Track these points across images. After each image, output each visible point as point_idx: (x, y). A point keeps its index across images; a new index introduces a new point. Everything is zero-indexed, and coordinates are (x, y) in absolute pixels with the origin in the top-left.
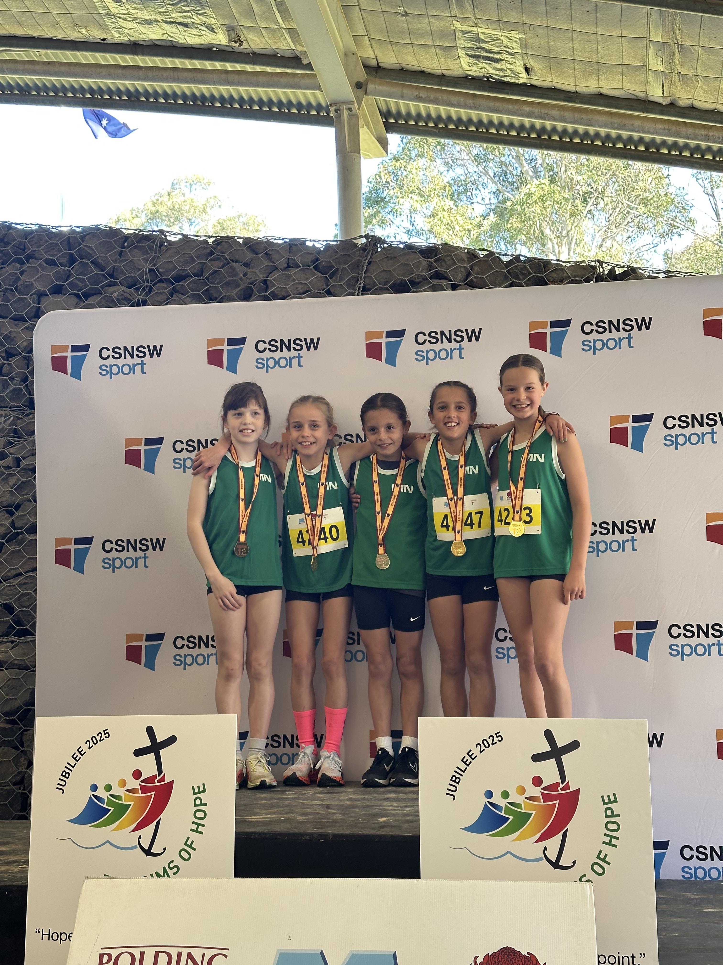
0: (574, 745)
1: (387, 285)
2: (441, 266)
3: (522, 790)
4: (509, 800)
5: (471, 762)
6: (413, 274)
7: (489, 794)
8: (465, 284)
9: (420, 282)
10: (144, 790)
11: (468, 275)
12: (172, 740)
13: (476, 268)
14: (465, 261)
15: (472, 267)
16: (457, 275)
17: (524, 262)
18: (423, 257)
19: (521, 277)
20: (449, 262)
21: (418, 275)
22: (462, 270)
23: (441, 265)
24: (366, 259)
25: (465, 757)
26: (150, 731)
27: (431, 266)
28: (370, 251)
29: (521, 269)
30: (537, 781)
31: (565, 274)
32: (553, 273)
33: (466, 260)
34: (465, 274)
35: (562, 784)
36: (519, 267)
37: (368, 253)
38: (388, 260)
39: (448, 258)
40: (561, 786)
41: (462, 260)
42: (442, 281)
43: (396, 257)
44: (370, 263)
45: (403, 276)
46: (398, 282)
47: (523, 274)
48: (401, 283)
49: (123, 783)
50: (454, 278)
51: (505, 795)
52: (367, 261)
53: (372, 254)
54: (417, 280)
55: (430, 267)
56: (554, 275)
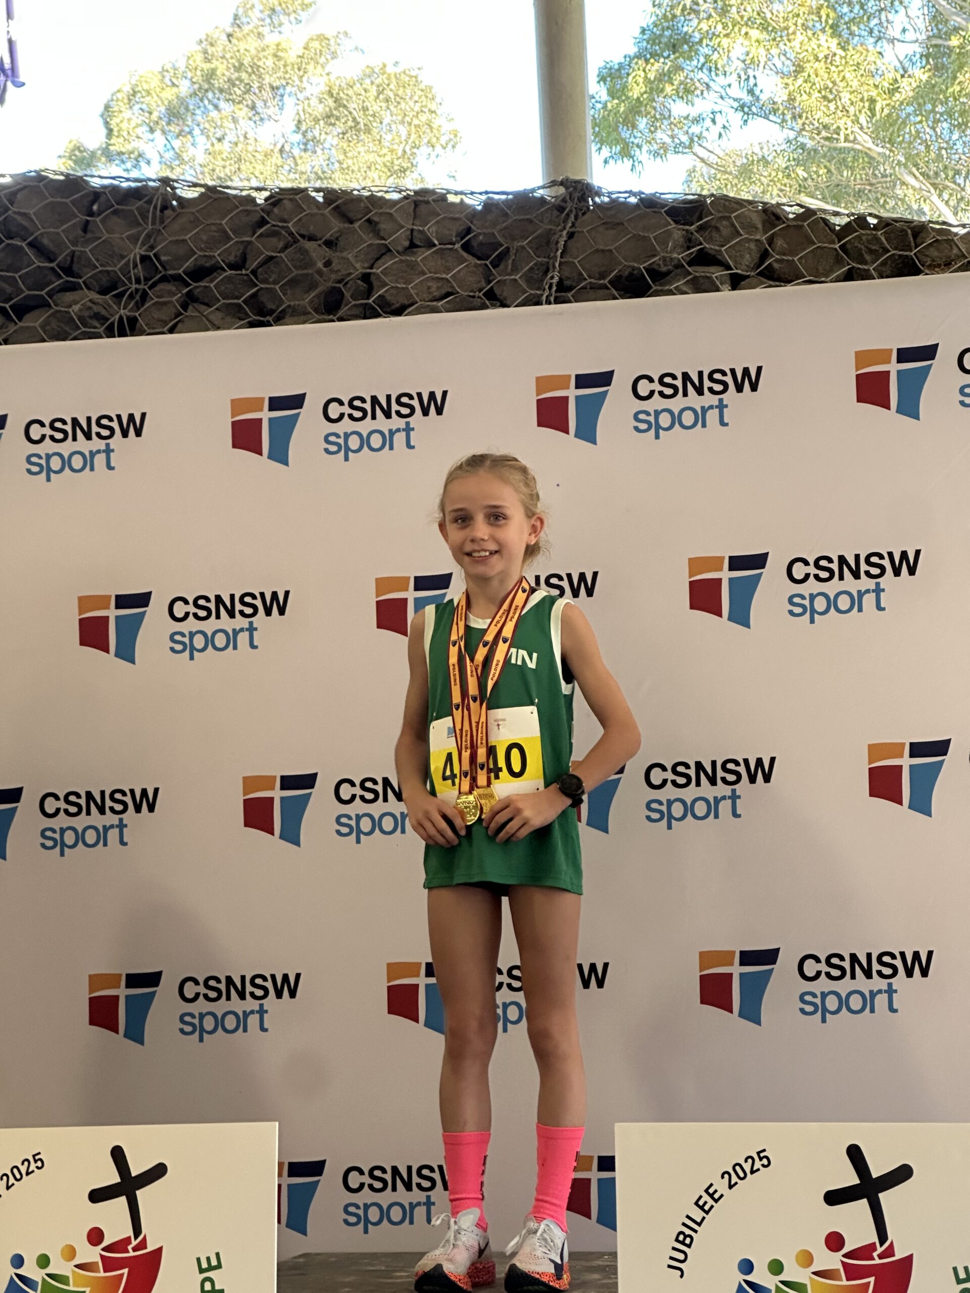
0: (903, 1174)
1: (604, 278)
2: (710, 240)
3: (806, 1258)
4: (783, 1277)
5: (712, 1207)
6: (654, 256)
7: (747, 1266)
8: (757, 274)
9: (669, 273)
10: (108, 1264)
11: (765, 255)
12: (159, 1171)
13: (780, 243)
14: (757, 229)
15: (771, 241)
16: (742, 256)
17: (876, 227)
18: (676, 222)
19: (868, 257)
20: (725, 232)
21: (664, 259)
22: (752, 246)
23: (711, 238)
24: (564, 228)
25: (701, 1197)
26: (118, 1154)
27: (690, 240)
28: (571, 211)
29: (868, 241)
30: (835, 1241)
31: (955, 251)
32: (931, 249)
33: (760, 226)
34: (756, 256)
35: (881, 1245)
36: (864, 238)
37: (568, 215)
38: (607, 229)
39: (724, 223)
40: (880, 1250)
41: (750, 227)
42: (712, 269)
43: (622, 224)
44: (571, 236)
45: (635, 261)
46: (627, 273)
47: (871, 251)
48: (631, 274)
49: (70, 1252)
50: (735, 262)
51: (776, 1267)
52: (565, 233)
53: (576, 217)
54: (664, 269)
55: (689, 242)
56: (933, 252)
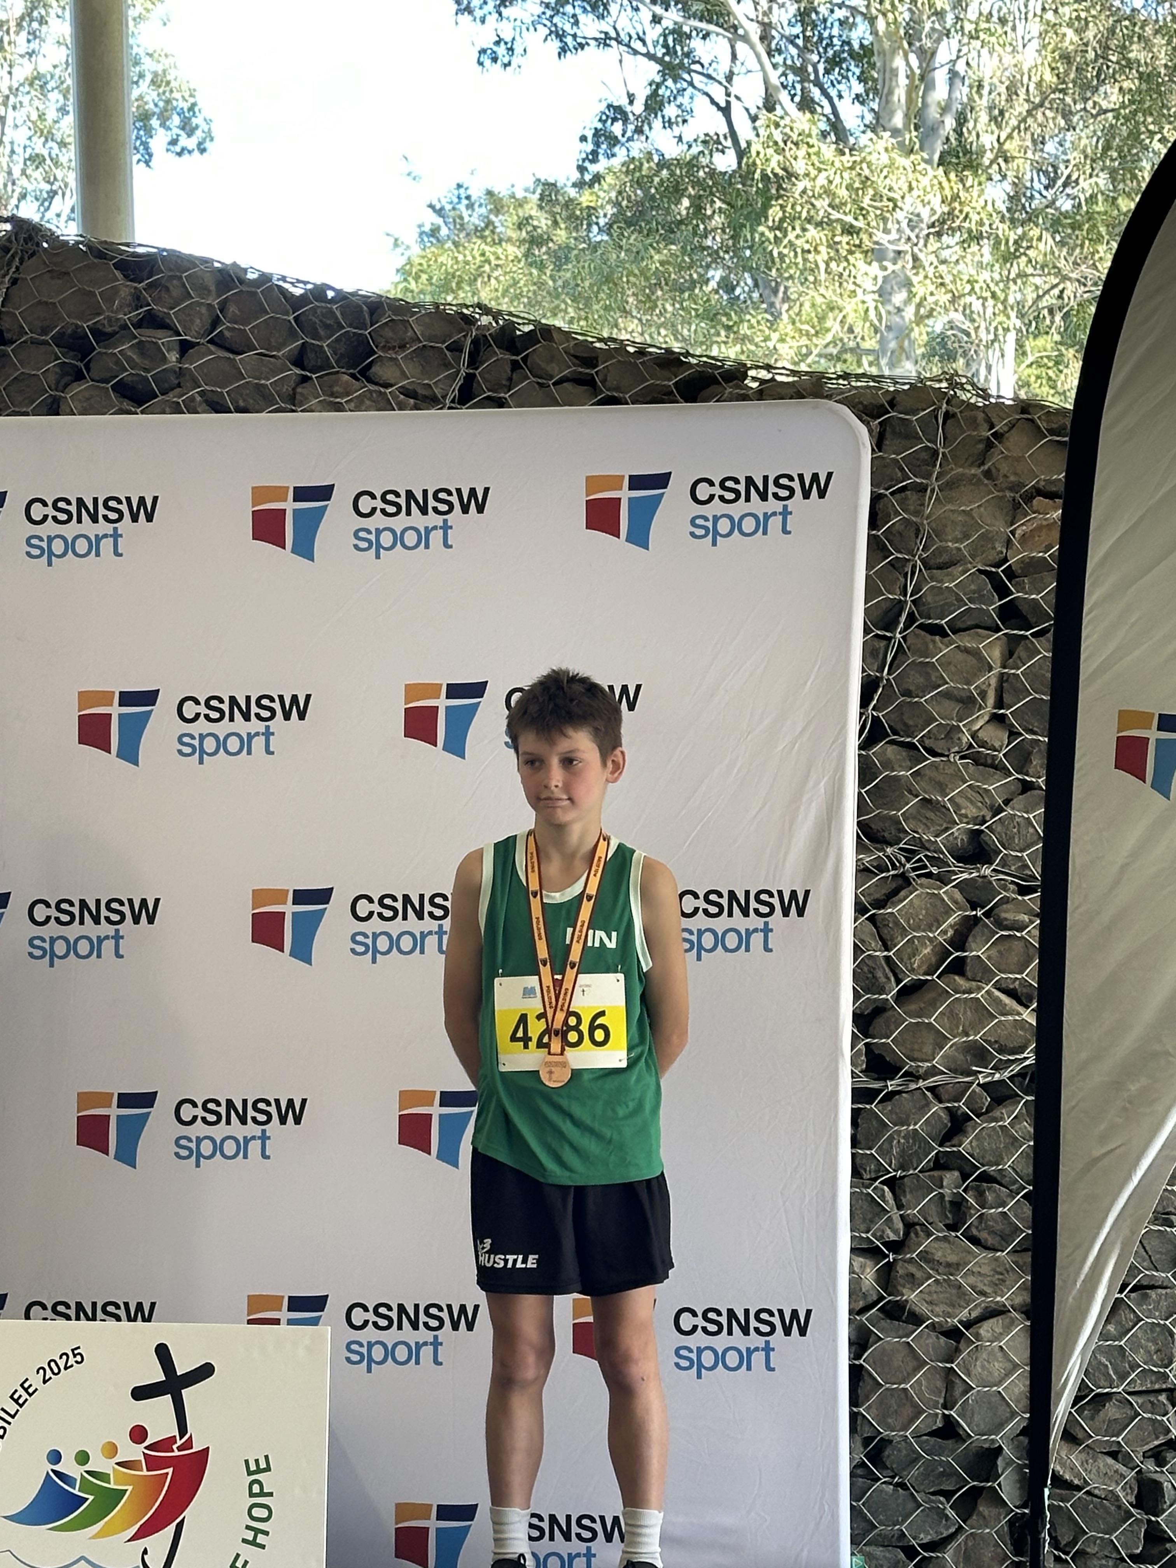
0: (205, 1371)
1: (46, 335)
2: (158, 300)
3: (111, 1450)
4: (88, 1467)
5: (26, 1400)
6: (99, 314)
7: (55, 1457)
8: (208, 342)
9: (115, 333)
11: (216, 322)
13: (232, 309)
14: (210, 291)
15: (223, 308)
16: (192, 322)
17: (333, 301)
18: (126, 277)
19: (322, 332)
20: (176, 293)
21: (109, 319)
22: (204, 310)
23: (160, 298)
24: (7, 273)
25: (16, 1391)
27: (138, 298)
28: (16, 253)
29: (323, 315)
30: (138, 1434)
31: (410, 333)
32: (387, 329)
33: (213, 288)
34: (208, 321)
35: (181, 1439)
36: (319, 311)
37: (13, 256)
38: (52, 278)
39: (175, 282)
40: (179, 1443)
41: (203, 290)
42: (160, 333)
43: (68, 274)
44: (14, 282)
45: (77, 318)
46: (69, 331)
47: (327, 327)
48: (74, 332)
50: (184, 327)
51: (83, 1458)
52: (7, 278)
53: (22, 261)
54: (109, 330)
55: (138, 301)
56: (388, 333)
